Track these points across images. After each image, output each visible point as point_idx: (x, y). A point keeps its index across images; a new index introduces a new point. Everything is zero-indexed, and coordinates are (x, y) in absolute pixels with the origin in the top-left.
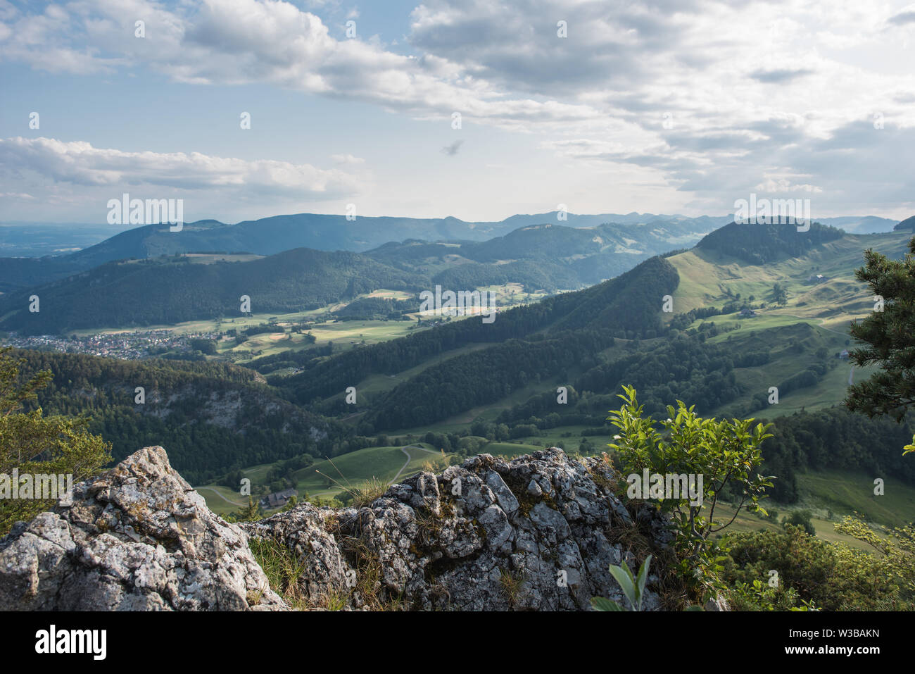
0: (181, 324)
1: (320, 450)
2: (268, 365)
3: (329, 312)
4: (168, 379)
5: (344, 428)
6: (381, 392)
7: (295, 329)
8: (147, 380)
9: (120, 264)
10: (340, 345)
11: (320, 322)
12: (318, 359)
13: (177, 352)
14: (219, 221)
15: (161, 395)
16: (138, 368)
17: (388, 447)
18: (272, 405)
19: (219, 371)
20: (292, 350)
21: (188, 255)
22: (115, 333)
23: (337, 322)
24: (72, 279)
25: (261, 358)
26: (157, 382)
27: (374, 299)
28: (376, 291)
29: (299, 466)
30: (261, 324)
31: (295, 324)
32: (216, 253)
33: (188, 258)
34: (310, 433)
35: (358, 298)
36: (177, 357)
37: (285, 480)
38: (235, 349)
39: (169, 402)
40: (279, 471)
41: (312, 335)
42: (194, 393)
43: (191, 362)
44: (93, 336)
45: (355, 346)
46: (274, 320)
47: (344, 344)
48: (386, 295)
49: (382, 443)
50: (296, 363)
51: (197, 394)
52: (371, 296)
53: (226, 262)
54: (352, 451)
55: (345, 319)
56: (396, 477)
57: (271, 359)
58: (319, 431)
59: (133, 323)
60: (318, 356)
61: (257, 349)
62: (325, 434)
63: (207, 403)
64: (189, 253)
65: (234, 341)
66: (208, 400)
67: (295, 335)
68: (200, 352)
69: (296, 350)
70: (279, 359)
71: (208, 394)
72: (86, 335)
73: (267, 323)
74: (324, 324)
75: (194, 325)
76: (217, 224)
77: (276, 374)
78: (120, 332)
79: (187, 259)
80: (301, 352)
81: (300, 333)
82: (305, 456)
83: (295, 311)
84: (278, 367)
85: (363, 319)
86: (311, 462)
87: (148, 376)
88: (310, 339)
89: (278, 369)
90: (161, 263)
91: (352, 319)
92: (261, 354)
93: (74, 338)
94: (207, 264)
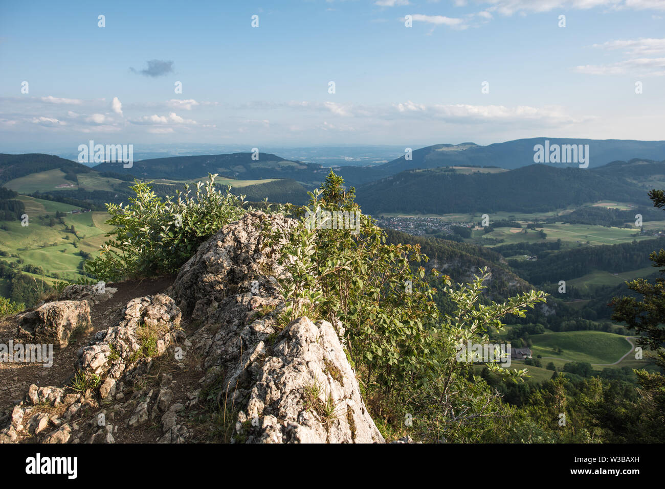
0: (447, 214)
1: (549, 323)
2: (508, 251)
3: (558, 215)
4: (443, 253)
5: (570, 309)
6: (604, 285)
7: (529, 226)
8: (431, 252)
9: (411, 172)
10: (567, 243)
11: (550, 222)
12: (549, 251)
13: (444, 234)
14: (476, 143)
15: (438, 263)
16: (426, 243)
17: (612, 334)
18: (514, 282)
19: (475, 251)
20: (528, 242)
21: (454, 167)
22: (406, 217)
23: (564, 224)
24: (383, 180)
25: (502, 246)
26: (437, 254)
27: (598, 208)
28: (600, 201)
29: (533, 332)
30: (503, 220)
31: (530, 223)
32: (474, 166)
33: (455, 169)
34: (542, 308)
35: (582, 207)
36: (444, 237)
37: (522, 340)
38: (484, 236)
39: (443, 268)
40: (517, 332)
41: (544, 232)
42: (460, 265)
43: (456, 242)
44: (393, 218)
45: (580, 245)
46: (513, 218)
47: (570, 242)
48: (610, 206)
49: (606, 329)
50: (530, 253)
51: (462, 266)
52: (595, 205)
53: (481, 174)
54: (578, 330)
55: (572, 223)
56: (620, 360)
57: (511, 247)
58: (549, 308)
59: (417, 211)
60: (549, 249)
61: (500, 238)
62: (554, 312)
63: (468, 273)
64: (455, 166)
65: (482, 231)
66: (469, 271)
67: (529, 230)
68: (459, 235)
69: (531, 243)
70: (517, 248)
71: (469, 267)
72: (389, 217)
73: (507, 219)
74: (554, 224)
75: (454, 217)
76: (474, 146)
77: (515, 259)
78: (408, 217)
79: (453, 170)
80: (535, 244)
81: (534, 230)
82: (538, 326)
83: (530, 212)
84: (516, 254)
85: (587, 224)
86: (543, 331)
87: (431, 249)
88: (543, 235)
89: (516, 255)
90: (436, 173)
91: (578, 222)
92: (502, 242)
93: (382, 218)
94: (468, 174)
